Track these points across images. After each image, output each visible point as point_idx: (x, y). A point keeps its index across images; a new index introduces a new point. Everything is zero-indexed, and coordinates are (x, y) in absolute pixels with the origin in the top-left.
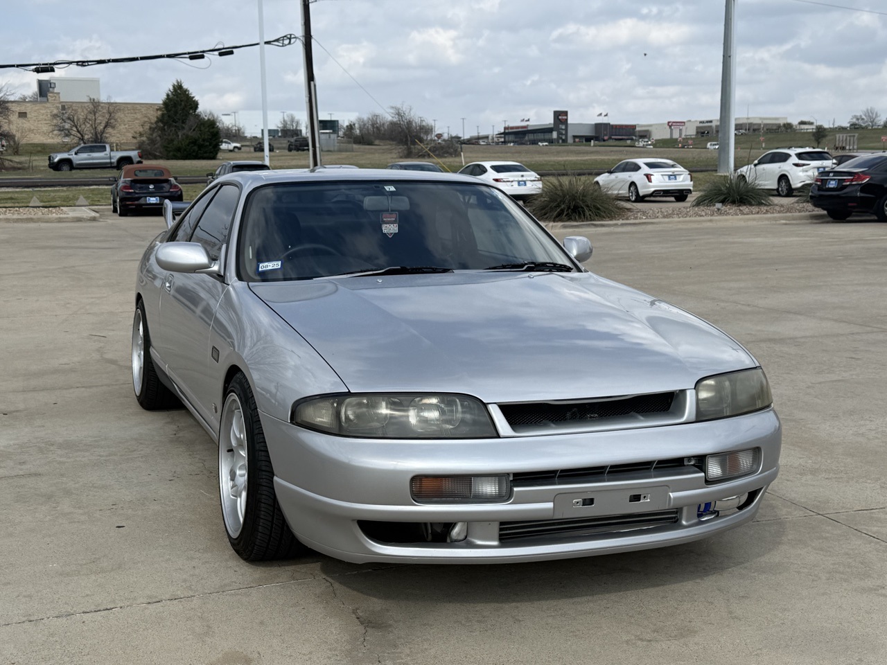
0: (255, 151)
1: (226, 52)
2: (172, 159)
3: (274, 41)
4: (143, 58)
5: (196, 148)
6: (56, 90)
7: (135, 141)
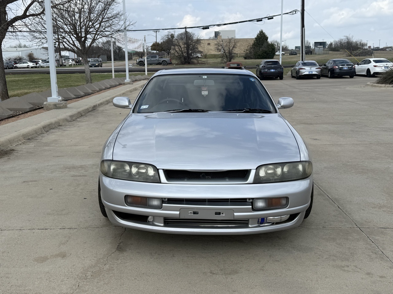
0: (290, 55)
1: (271, 18)
2: (257, 59)
3: (289, 13)
4: (240, 22)
5: (266, 55)
6: (220, 35)
7: (244, 52)
